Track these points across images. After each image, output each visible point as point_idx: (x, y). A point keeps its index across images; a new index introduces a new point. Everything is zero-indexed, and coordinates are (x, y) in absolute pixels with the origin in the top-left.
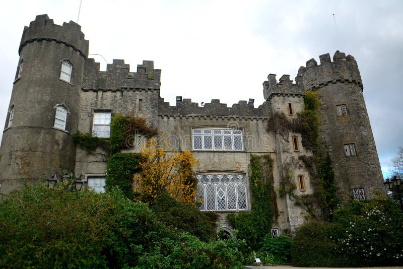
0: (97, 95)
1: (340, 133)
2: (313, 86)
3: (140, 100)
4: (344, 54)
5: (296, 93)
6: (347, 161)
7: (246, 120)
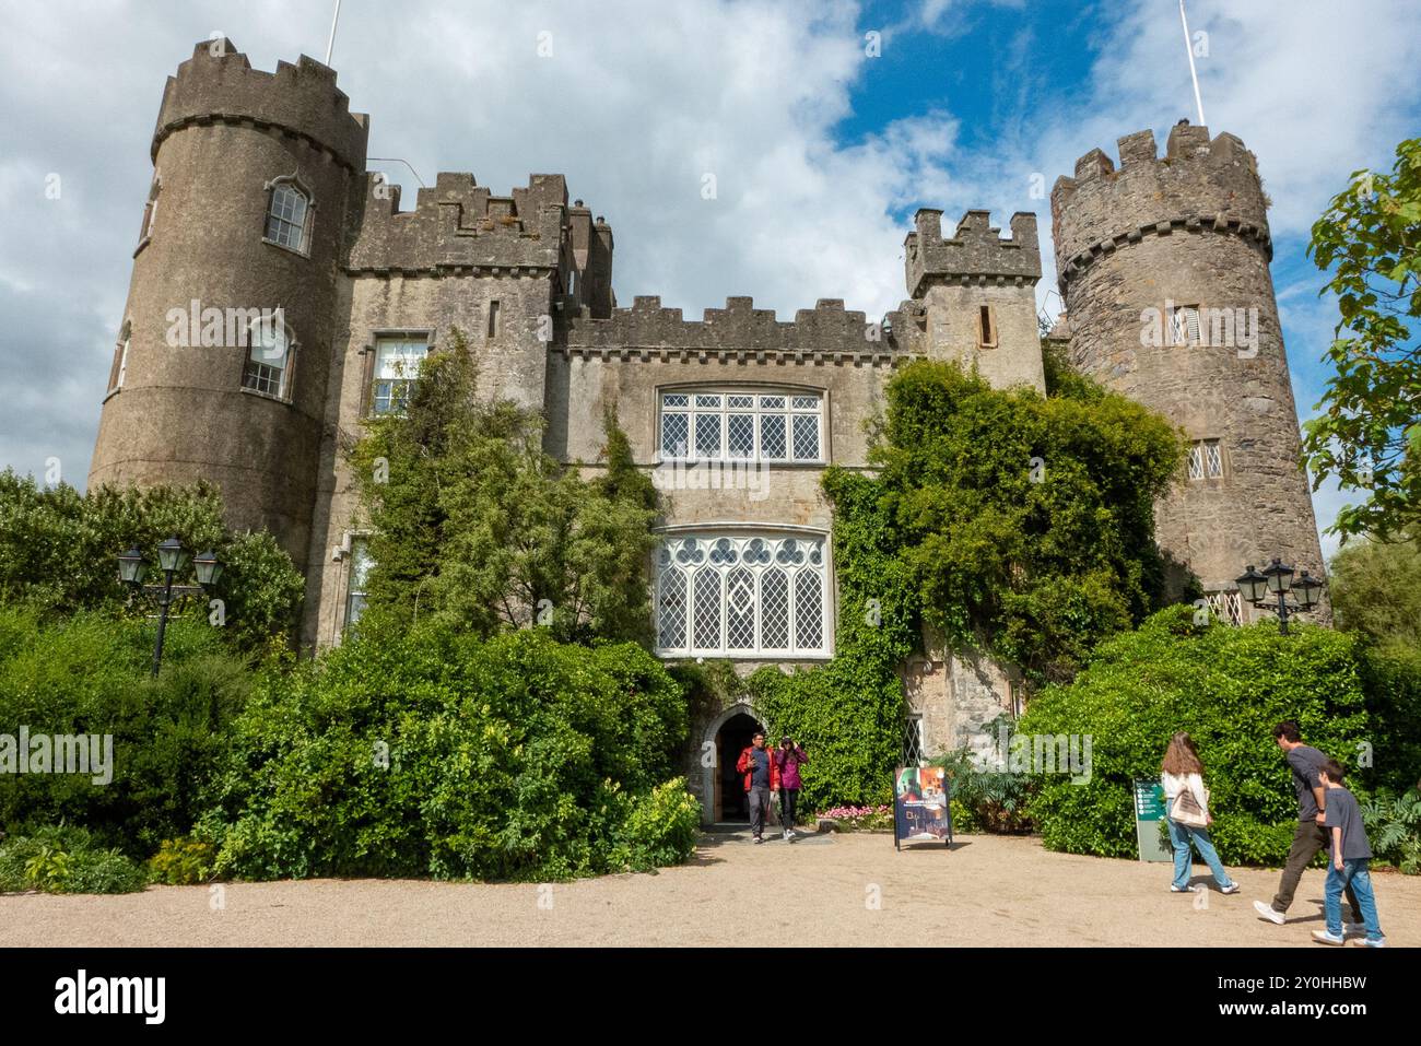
0: (387, 287)
1: (1174, 403)
2: (1093, 244)
3: (495, 304)
4: (1203, 131)
5: (1008, 273)
6: (1190, 498)
7: (839, 364)
